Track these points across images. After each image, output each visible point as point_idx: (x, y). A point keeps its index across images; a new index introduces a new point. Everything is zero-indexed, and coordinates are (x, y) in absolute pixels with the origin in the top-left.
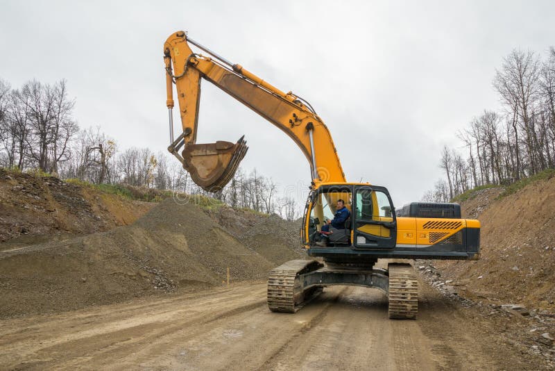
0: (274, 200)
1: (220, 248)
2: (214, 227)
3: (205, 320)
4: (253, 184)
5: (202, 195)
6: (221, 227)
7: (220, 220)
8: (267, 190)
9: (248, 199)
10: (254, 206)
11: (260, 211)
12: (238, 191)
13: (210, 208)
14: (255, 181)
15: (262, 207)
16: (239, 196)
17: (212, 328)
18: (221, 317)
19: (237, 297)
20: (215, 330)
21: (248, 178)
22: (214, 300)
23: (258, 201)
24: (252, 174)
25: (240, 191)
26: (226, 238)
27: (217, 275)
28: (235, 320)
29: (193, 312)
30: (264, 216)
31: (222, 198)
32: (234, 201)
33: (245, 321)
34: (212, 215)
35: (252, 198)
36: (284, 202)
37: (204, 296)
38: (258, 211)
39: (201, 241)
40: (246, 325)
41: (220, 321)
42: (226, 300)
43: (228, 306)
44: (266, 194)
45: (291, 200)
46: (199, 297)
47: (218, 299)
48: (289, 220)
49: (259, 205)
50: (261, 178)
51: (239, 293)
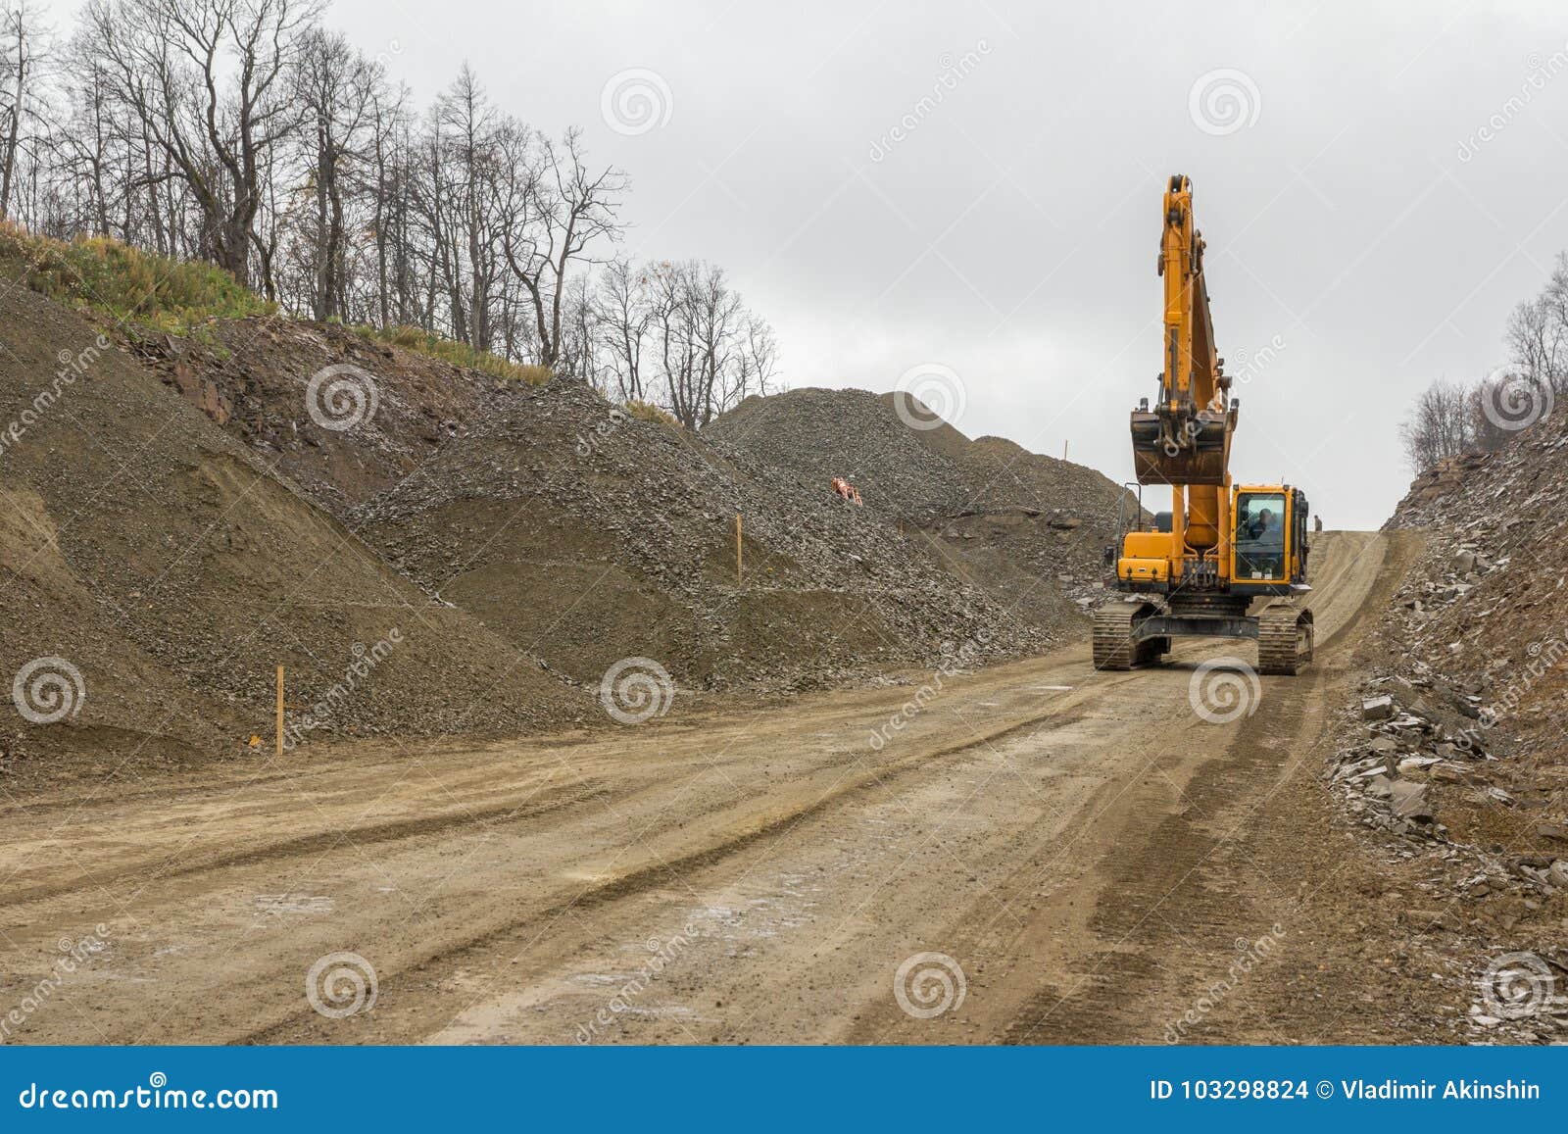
0: (586, 277)
1: (242, 567)
2: (207, 453)
3: (172, 869)
4: (456, 173)
5: (116, 236)
6: (244, 452)
7: (239, 401)
8: (546, 214)
9: (421, 268)
10: (457, 311)
11: (499, 346)
12: (358, 213)
13: (171, 324)
14: (469, 154)
15: (509, 325)
16: (361, 250)
17: (205, 888)
18: (244, 859)
19: (320, 801)
20: (219, 895)
21: (419, 132)
22: (209, 809)
23: (483, 282)
24: (444, 113)
25: (368, 215)
26: (276, 512)
27: (222, 707)
28: (308, 868)
29: (115, 845)
30: (524, 384)
31: (253, 259)
32: (332, 278)
33: (352, 873)
34: (183, 373)
35: (442, 260)
36: (655, 294)
37: (160, 794)
38: (485, 343)
39: (135, 526)
40: (351, 883)
41: (236, 870)
42: (266, 812)
43: (275, 829)
44: (537, 238)
45: (703, 282)
46: (130, 798)
47: (225, 808)
48: (686, 414)
49: (495, 308)
50: (506, 134)
51: (335, 785)
